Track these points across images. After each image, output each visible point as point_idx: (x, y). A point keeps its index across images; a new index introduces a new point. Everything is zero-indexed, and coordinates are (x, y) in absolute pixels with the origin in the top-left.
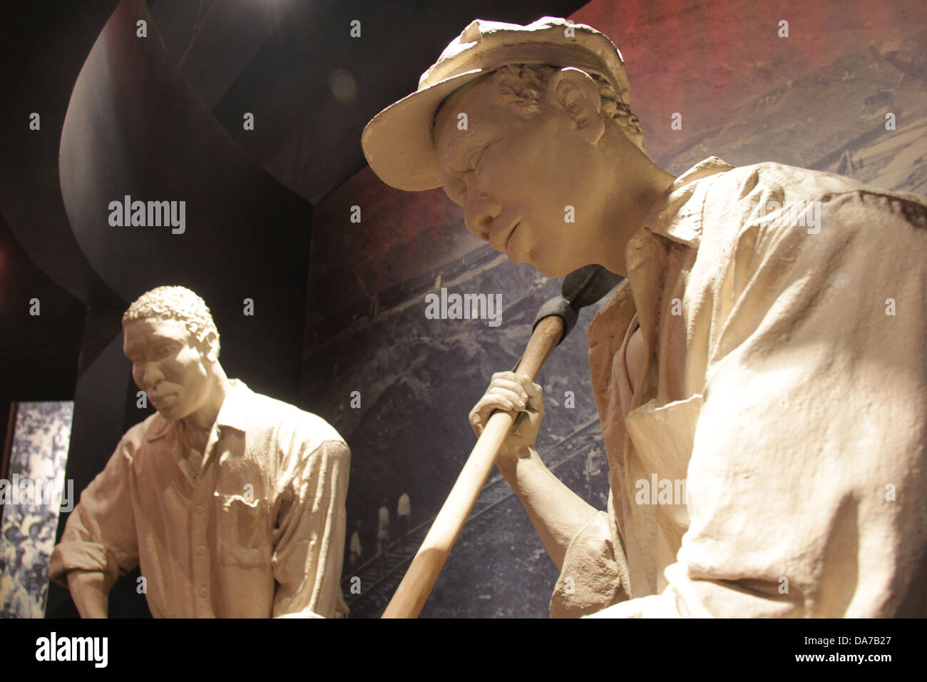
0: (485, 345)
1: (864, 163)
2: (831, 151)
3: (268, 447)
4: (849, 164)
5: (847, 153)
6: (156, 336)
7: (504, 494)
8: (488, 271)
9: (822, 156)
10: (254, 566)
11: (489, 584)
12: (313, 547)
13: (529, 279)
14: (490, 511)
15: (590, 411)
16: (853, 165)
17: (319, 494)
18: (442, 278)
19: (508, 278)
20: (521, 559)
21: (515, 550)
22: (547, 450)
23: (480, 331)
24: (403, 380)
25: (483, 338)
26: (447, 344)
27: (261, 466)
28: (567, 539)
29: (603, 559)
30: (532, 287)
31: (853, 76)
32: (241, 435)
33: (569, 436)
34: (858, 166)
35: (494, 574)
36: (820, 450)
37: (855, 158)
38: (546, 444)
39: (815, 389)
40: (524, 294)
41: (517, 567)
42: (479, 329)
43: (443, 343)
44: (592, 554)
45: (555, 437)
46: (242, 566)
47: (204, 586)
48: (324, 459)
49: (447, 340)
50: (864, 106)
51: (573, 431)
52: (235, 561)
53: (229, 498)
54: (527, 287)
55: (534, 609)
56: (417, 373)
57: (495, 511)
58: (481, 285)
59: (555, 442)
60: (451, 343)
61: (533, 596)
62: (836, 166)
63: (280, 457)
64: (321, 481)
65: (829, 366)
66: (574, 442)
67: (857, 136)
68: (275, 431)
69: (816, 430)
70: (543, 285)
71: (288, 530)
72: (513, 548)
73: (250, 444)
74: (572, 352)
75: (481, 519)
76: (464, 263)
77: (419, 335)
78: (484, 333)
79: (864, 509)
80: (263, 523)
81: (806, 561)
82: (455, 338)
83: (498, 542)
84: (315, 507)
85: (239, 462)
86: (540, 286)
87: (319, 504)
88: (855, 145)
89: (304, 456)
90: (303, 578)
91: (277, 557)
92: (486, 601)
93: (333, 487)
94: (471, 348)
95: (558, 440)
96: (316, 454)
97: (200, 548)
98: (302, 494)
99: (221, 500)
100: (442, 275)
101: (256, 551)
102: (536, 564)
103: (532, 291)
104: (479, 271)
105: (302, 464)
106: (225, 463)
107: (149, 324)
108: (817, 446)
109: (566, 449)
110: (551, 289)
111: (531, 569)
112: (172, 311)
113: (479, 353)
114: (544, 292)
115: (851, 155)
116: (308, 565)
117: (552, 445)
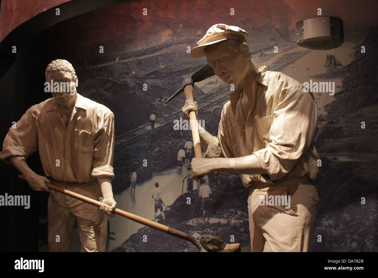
0: (137, 84)
1: (267, 55)
2: (259, 49)
3: (93, 115)
4: (263, 54)
5: (263, 51)
6: (64, 77)
7: (144, 132)
8: (140, 59)
9: (257, 50)
10: (87, 152)
11: (138, 159)
12: (108, 146)
13: (157, 65)
14: (139, 136)
15: (178, 108)
16: (264, 55)
17: (110, 130)
18: (119, 58)
19: (148, 63)
20: (151, 151)
21: (148, 149)
22: (162, 119)
23: (136, 79)
24: (100, 92)
25: (137, 81)
26: (121, 82)
27: (92, 121)
28: (208, 142)
29: (218, 147)
30: (158, 68)
31: (267, 31)
32: (85, 111)
33: (170, 115)
34: (265, 55)
35: (140, 156)
36: (297, 127)
37: (265, 53)
38: (162, 117)
39: (296, 118)
40: (154, 70)
41: (149, 154)
42: (135, 78)
43: (119, 81)
44: (215, 146)
45: (165, 115)
46: (84, 153)
47: (69, 159)
48: (111, 119)
49: (121, 80)
50: (269, 40)
51: (172, 114)
52: (81, 151)
53: (81, 131)
54: (156, 67)
55: (155, 166)
56: (106, 90)
57: (140, 137)
58: (137, 64)
59: (165, 117)
60: (123, 81)
61: (155, 162)
62: (260, 54)
63: (98, 118)
64: (110, 126)
65: (298, 114)
66: (172, 117)
67: (266, 47)
68: (95, 110)
69: (296, 124)
70: (163, 68)
71: (101, 141)
72: (147, 148)
73: (88, 113)
74: (172, 90)
75: (135, 139)
76: (129, 55)
77: (108, 77)
78: (137, 80)
79: (302, 135)
80: (91, 139)
81: (295, 142)
82: (125, 80)
83: (141, 146)
84: (109, 134)
85: (84, 120)
86: (161, 68)
87: (110, 133)
88: (266, 50)
89: (105, 118)
90: (106, 155)
91: (97, 149)
92: (136, 164)
93: (113, 128)
94: (132, 84)
95: (166, 116)
96: (109, 118)
97: (68, 147)
98: (106, 130)
99: (78, 132)
100: (119, 57)
101: (88, 147)
102: (156, 152)
103: (158, 69)
104: (136, 59)
105: (105, 121)
106: (79, 120)
107: (61, 73)
108: (296, 126)
109: (169, 119)
110: (165, 70)
111: (154, 154)
112: (68, 69)
113: (135, 86)
114: (163, 70)
115: (264, 52)
116: (107, 152)
117: (163, 117)
